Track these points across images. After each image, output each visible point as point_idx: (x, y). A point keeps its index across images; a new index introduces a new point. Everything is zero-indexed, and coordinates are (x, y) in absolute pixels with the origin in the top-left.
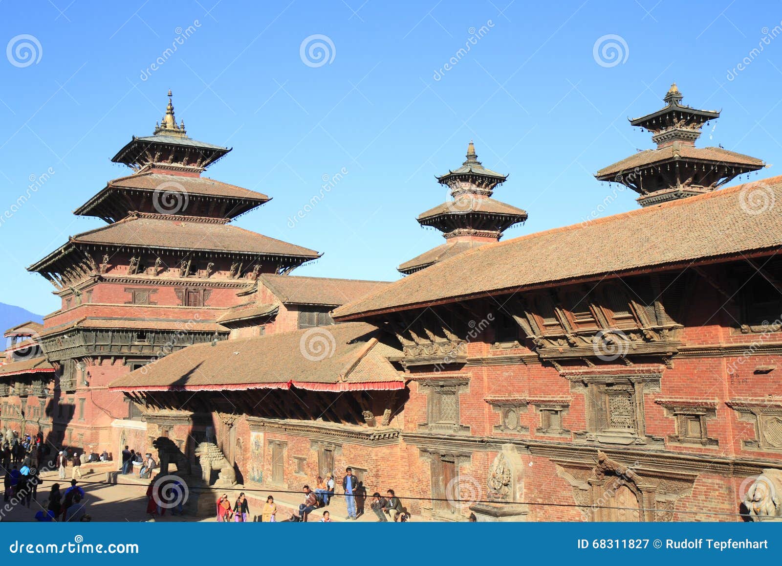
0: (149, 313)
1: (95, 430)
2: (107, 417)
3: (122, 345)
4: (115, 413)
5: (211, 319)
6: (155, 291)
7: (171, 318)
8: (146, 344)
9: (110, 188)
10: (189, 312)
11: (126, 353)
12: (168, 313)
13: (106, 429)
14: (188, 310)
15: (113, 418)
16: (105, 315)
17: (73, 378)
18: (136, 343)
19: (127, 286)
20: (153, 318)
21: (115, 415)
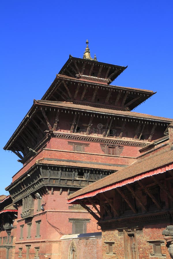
0: (85, 157)
1: (49, 243)
2: (57, 233)
3: (68, 180)
4: (63, 230)
5: (126, 164)
6: (87, 145)
7: (100, 162)
8: (84, 179)
9: (58, 79)
10: (111, 159)
11: (70, 185)
12: (98, 159)
13: (57, 243)
14: (111, 157)
15: (62, 234)
16: (56, 158)
17: (31, 208)
18: (77, 179)
19: (70, 141)
20: (88, 161)
21: (63, 232)
